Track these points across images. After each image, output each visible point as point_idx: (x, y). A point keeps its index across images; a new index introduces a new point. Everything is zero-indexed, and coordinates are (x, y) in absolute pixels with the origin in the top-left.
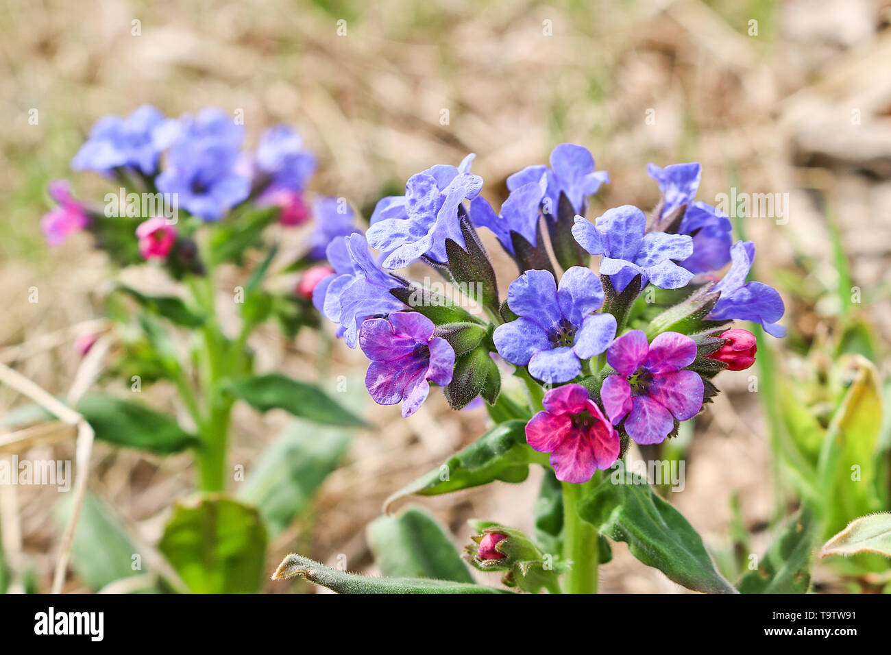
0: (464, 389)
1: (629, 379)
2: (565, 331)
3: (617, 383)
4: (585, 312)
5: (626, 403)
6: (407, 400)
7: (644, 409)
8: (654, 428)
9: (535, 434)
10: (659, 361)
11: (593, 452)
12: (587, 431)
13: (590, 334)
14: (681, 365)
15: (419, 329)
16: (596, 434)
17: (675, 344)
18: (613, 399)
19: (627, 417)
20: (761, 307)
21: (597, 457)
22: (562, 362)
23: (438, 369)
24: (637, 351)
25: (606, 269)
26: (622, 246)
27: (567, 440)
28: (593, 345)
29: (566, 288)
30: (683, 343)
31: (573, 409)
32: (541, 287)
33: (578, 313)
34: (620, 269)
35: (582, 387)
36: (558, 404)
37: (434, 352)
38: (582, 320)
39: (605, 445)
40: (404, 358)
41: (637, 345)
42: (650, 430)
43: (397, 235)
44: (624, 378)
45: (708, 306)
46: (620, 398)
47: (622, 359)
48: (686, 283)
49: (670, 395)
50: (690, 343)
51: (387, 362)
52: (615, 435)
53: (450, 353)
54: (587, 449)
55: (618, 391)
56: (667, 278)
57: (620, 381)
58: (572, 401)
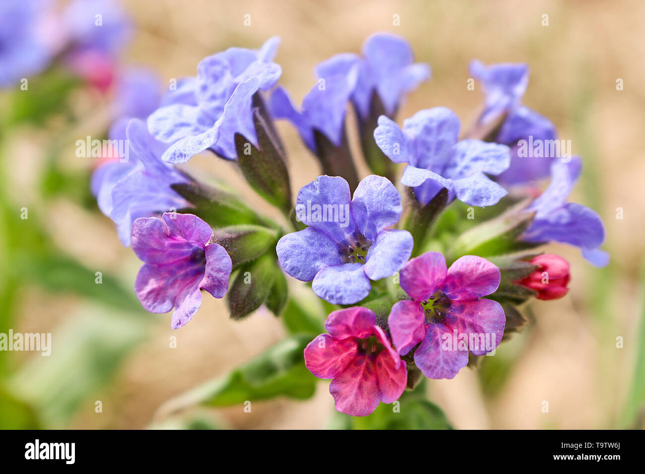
0: (244, 300)
1: (425, 304)
2: (358, 245)
3: (408, 309)
4: (380, 226)
5: (417, 332)
6: (179, 310)
7: (438, 340)
8: (446, 362)
9: (314, 359)
10: (458, 287)
11: (378, 383)
12: (374, 357)
13: (383, 252)
14: (481, 292)
15: (195, 233)
16: (383, 362)
17: (477, 269)
18: (402, 327)
19: (417, 346)
20: (581, 231)
21: (382, 388)
22: (350, 281)
23: (213, 279)
24: (433, 275)
25: (408, 180)
26: (431, 154)
27: (350, 366)
28: (385, 265)
29: (361, 199)
30: (485, 269)
31: (358, 334)
32: (333, 196)
33: (373, 227)
34: (423, 181)
35: (369, 310)
36: (341, 328)
37: (210, 259)
38: (376, 236)
39: (392, 375)
40: (179, 263)
41: (434, 269)
42: (442, 363)
43: (183, 125)
44: (417, 303)
45: (522, 226)
46: (410, 326)
47: (416, 282)
48: (496, 201)
49: (467, 325)
50: (493, 270)
51: (160, 266)
52: (402, 366)
53: (227, 261)
54: (372, 379)
55: (409, 318)
56: (475, 193)
57: (412, 307)
58: (357, 326)
